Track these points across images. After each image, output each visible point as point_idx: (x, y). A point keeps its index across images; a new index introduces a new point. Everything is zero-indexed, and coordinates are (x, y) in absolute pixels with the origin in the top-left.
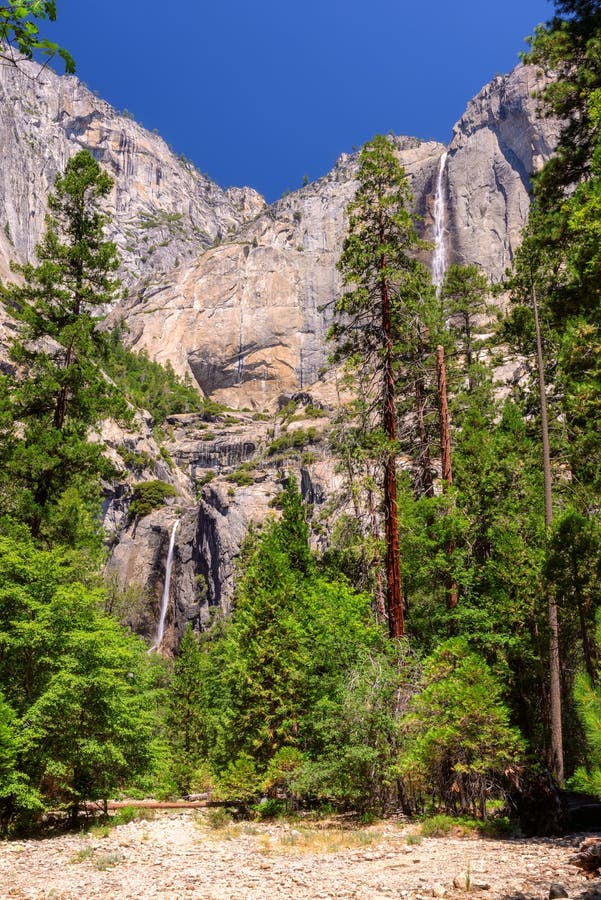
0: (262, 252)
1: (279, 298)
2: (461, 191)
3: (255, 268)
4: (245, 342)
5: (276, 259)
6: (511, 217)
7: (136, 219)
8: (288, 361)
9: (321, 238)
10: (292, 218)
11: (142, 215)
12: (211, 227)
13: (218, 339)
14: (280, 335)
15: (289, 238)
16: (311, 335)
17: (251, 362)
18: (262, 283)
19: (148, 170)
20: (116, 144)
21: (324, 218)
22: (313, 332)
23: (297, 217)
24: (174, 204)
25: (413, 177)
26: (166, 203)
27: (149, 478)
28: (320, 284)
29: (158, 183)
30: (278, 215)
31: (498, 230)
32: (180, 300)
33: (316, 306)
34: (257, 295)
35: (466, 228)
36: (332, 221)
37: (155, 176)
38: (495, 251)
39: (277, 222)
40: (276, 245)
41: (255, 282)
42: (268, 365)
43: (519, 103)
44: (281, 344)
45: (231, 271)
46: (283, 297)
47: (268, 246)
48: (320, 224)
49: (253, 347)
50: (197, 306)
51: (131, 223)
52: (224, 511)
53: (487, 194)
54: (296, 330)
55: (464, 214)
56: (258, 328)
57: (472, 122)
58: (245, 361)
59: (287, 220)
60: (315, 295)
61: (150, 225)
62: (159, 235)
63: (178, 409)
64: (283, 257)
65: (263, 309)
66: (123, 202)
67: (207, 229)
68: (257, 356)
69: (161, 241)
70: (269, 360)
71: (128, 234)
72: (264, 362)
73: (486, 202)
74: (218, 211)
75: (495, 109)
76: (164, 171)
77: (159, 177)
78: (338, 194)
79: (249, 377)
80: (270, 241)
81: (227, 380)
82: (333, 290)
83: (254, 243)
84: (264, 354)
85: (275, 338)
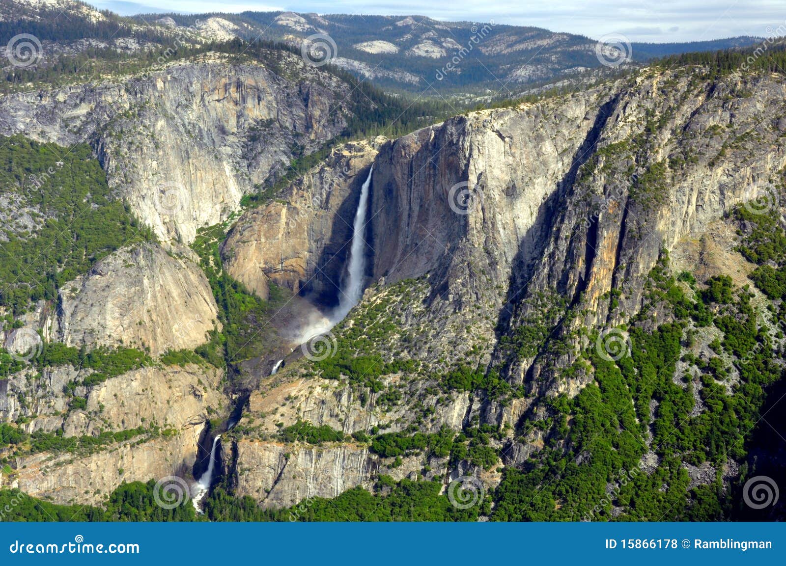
0: (292, 209)
1: (298, 235)
3: (289, 217)
4: (283, 257)
5: (298, 214)
7: (247, 133)
8: (302, 266)
11: (251, 129)
12: (290, 123)
13: (272, 256)
14: (298, 253)
15: (305, 200)
16: (311, 254)
17: (286, 265)
19: (253, 98)
20: (235, 89)
24: (269, 114)
28: (316, 228)
29: (259, 104)
33: (314, 239)
37: (257, 101)
39: (300, 191)
40: (298, 204)
42: (293, 266)
44: (298, 257)
47: (294, 205)
48: (319, 192)
49: (286, 258)
50: (263, 240)
51: (244, 137)
54: (304, 251)
56: (289, 249)
59: (304, 190)
60: (314, 234)
61: (255, 137)
65: (291, 241)
66: (240, 123)
67: (288, 124)
68: (288, 262)
70: (294, 264)
71: (243, 146)
72: (291, 265)
74: (294, 110)
76: (262, 96)
77: (259, 100)
79: (286, 271)
80: (296, 202)
81: (275, 272)
82: (321, 233)
83: (289, 203)
84: (292, 261)
85: (296, 255)
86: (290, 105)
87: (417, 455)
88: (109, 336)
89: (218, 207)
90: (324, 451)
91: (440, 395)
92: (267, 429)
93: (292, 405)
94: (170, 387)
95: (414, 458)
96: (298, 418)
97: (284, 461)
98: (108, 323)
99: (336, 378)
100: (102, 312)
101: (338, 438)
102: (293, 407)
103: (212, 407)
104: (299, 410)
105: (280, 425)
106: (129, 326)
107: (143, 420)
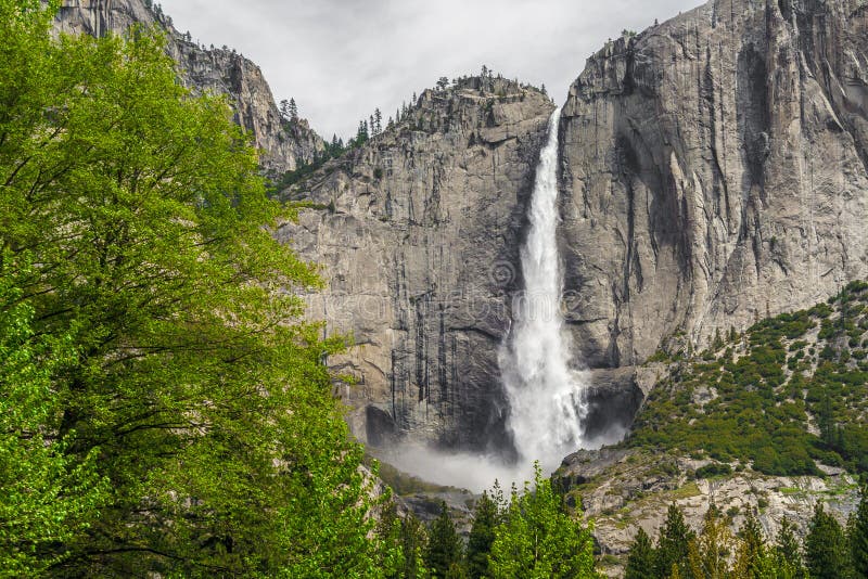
0: (342, 222)
1: (366, 285)
2: (578, 172)
3: (333, 241)
5: (359, 232)
6: (637, 220)
8: (379, 365)
9: (406, 205)
10: (371, 174)
14: (370, 331)
15: (371, 203)
16: (403, 333)
17: (335, 363)
18: (345, 263)
21: (409, 179)
22: (406, 330)
23: (378, 174)
25: (518, 141)
28: (412, 269)
30: (355, 171)
31: (622, 231)
33: (408, 296)
34: (340, 277)
35: (583, 220)
36: (420, 184)
38: (618, 256)
39: (355, 181)
40: (356, 212)
41: (337, 261)
42: (354, 367)
43: (652, 80)
44: (370, 342)
46: (370, 282)
47: (347, 213)
48: (405, 186)
53: (609, 183)
54: (385, 326)
55: (581, 202)
56: (345, 321)
57: (592, 86)
58: (329, 361)
59: (366, 179)
60: (407, 283)
64: (367, 231)
65: (349, 299)
68: (343, 356)
70: (355, 361)
72: (350, 364)
73: (608, 193)
75: (620, 76)
78: (426, 149)
80: (349, 207)
82: (428, 279)
83: (331, 208)
84: (352, 354)
85: (364, 335)
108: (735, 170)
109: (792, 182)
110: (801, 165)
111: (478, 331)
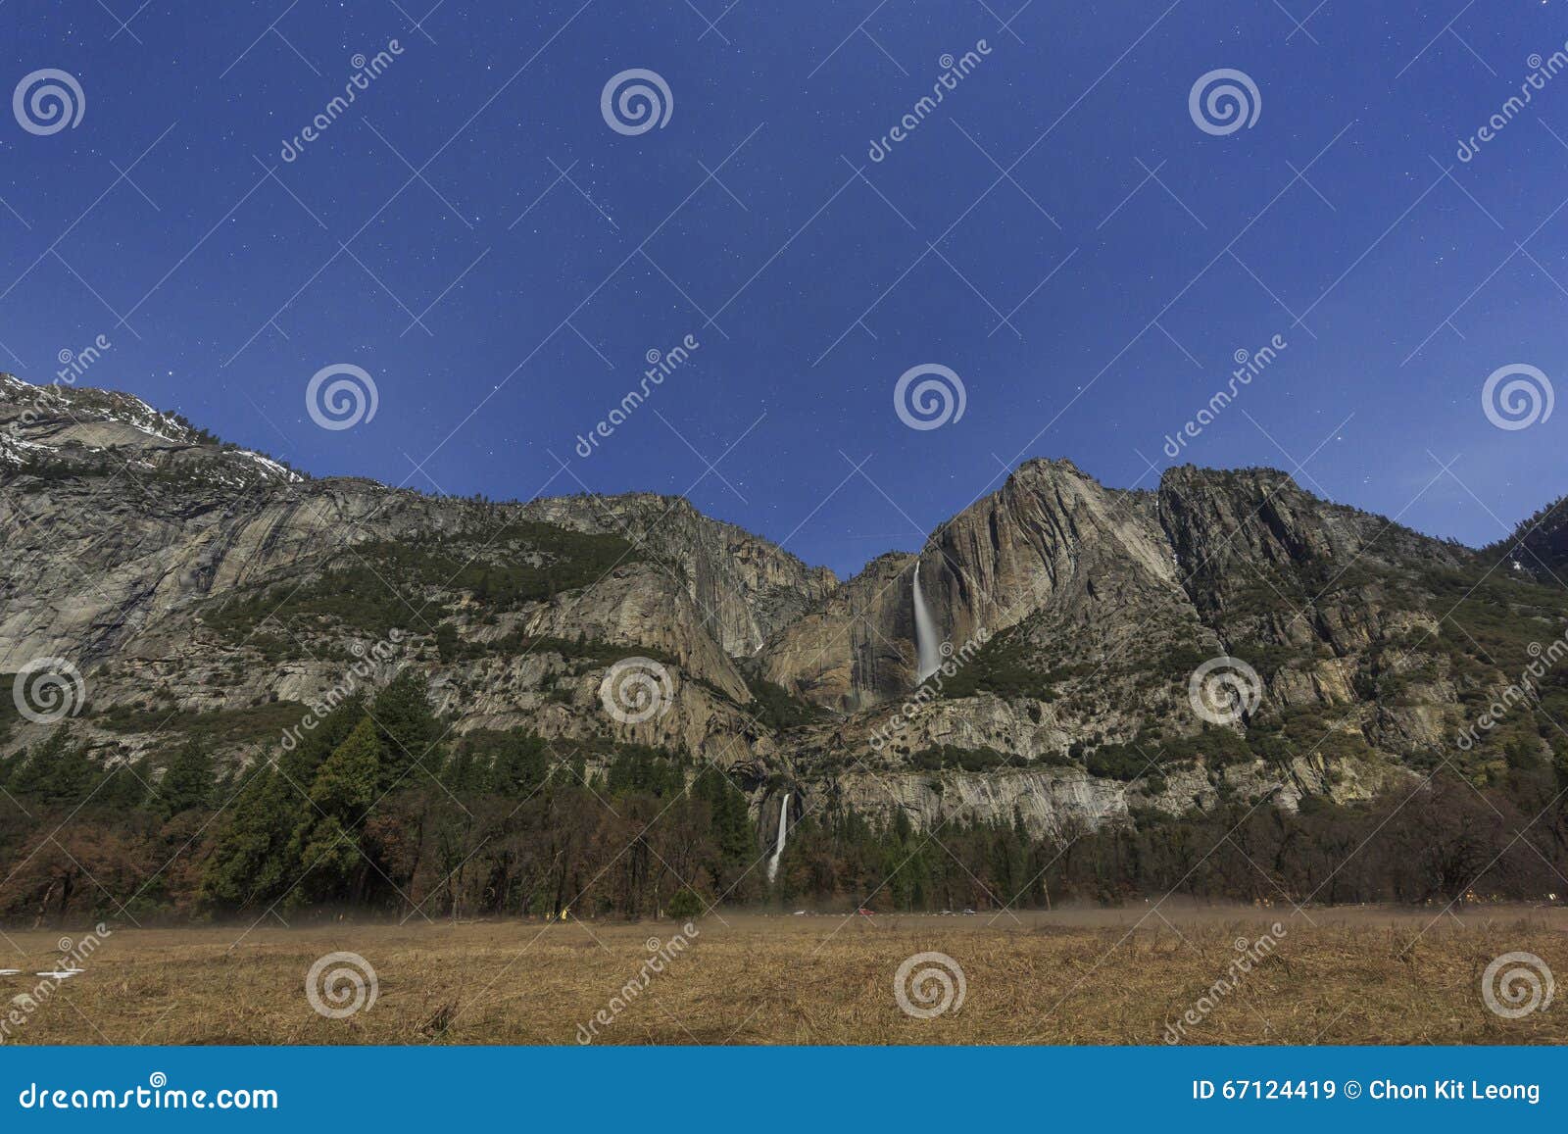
0: (830, 618)
1: (840, 642)
3: (826, 626)
4: (823, 667)
5: (838, 621)
7: (767, 592)
8: (846, 675)
9: (858, 607)
11: (771, 589)
13: (809, 666)
14: (841, 661)
15: (844, 609)
16: (856, 661)
17: (826, 676)
18: (831, 634)
21: (860, 597)
22: (857, 659)
23: (847, 597)
24: (787, 581)
26: (782, 581)
27: (776, 772)
28: (860, 634)
30: (837, 598)
31: (946, 605)
32: (790, 647)
33: (858, 645)
34: (828, 641)
36: (864, 598)
39: (836, 602)
40: (837, 613)
41: (827, 634)
42: (835, 677)
43: (952, 539)
44: (841, 666)
45: (814, 630)
46: (842, 641)
47: (833, 614)
48: (858, 600)
49: (827, 669)
50: (799, 649)
51: (765, 595)
52: (804, 795)
53: (940, 585)
54: (848, 658)
56: (829, 658)
57: (931, 546)
58: (824, 676)
59: (841, 600)
60: (857, 640)
61: (774, 595)
62: (780, 601)
63: (788, 726)
64: (841, 620)
65: (831, 649)
66: (761, 585)
68: (829, 674)
69: (780, 603)
70: (835, 675)
71: (764, 601)
72: (833, 676)
74: (809, 581)
75: (941, 540)
76: (781, 564)
77: (778, 569)
78: (866, 585)
79: (826, 685)
81: (816, 687)
82: (866, 637)
83: (825, 614)
84: (833, 672)
85: (838, 663)
86: (806, 578)
87: (1191, 768)
88: (623, 634)
89: (741, 642)
90: (1003, 779)
91: (1170, 684)
92: (882, 758)
93: (914, 727)
94: (711, 707)
95: (1185, 775)
96: (932, 742)
97: (934, 798)
98: (621, 621)
99: (973, 694)
100: (616, 606)
101: (1019, 762)
102: (918, 728)
103: (773, 757)
104: (927, 733)
105: (906, 751)
106: (651, 630)
107: (667, 737)
108: (988, 570)
109: (1010, 570)
110: (1014, 561)
111: (889, 657)
